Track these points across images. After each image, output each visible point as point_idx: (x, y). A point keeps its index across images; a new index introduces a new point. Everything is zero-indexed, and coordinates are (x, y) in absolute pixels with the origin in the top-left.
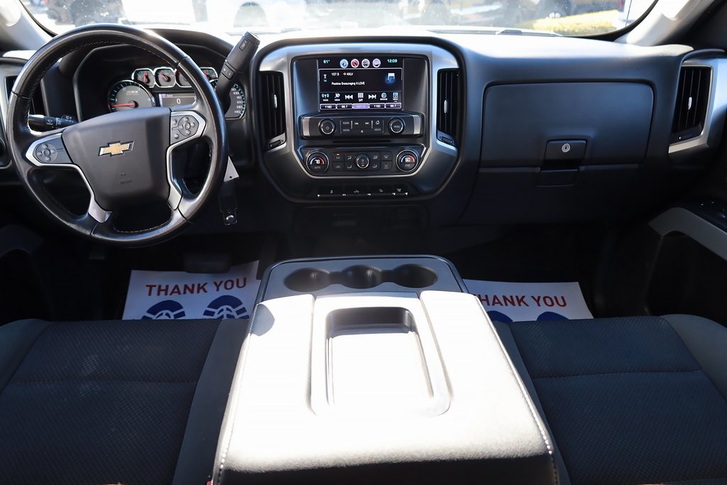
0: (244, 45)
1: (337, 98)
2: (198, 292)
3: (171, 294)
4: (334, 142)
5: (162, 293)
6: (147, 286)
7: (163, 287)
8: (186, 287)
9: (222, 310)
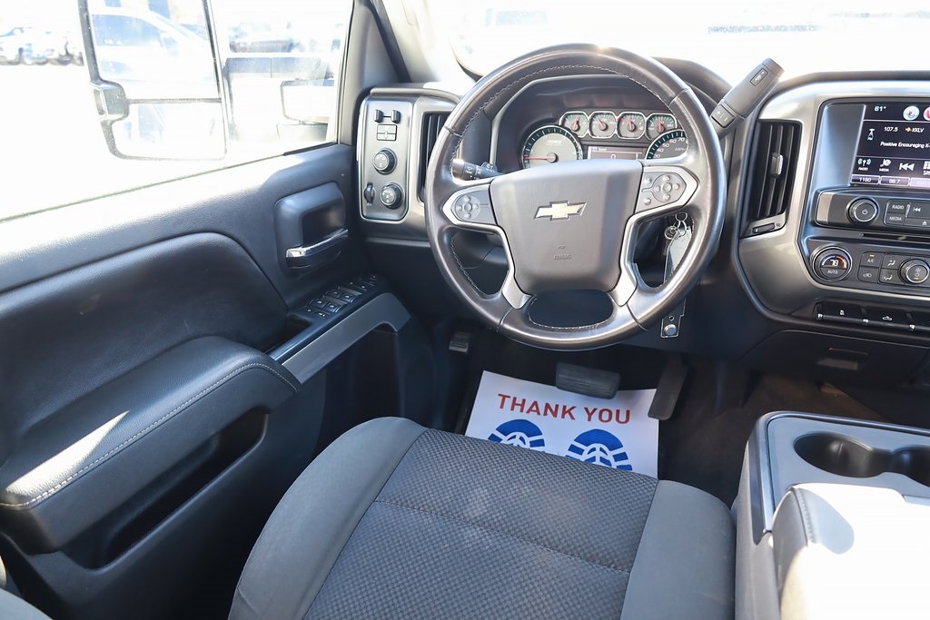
0: (759, 77)
1: (884, 167)
2: (563, 417)
3: (528, 412)
4: (865, 235)
5: (517, 408)
6: (500, 395)
7: (519, 401)
8: (547, 406)
9: (594, 449)
